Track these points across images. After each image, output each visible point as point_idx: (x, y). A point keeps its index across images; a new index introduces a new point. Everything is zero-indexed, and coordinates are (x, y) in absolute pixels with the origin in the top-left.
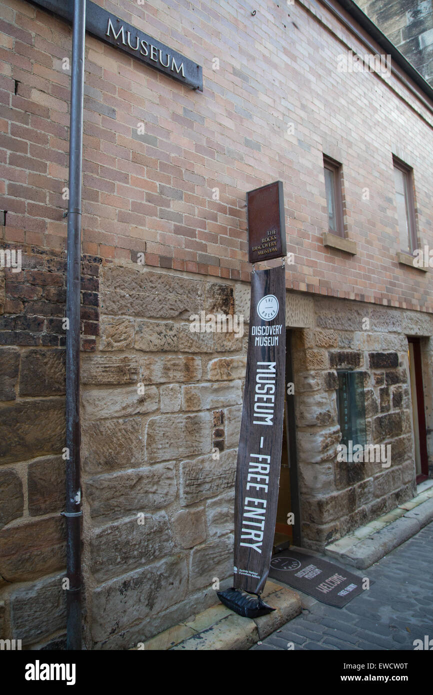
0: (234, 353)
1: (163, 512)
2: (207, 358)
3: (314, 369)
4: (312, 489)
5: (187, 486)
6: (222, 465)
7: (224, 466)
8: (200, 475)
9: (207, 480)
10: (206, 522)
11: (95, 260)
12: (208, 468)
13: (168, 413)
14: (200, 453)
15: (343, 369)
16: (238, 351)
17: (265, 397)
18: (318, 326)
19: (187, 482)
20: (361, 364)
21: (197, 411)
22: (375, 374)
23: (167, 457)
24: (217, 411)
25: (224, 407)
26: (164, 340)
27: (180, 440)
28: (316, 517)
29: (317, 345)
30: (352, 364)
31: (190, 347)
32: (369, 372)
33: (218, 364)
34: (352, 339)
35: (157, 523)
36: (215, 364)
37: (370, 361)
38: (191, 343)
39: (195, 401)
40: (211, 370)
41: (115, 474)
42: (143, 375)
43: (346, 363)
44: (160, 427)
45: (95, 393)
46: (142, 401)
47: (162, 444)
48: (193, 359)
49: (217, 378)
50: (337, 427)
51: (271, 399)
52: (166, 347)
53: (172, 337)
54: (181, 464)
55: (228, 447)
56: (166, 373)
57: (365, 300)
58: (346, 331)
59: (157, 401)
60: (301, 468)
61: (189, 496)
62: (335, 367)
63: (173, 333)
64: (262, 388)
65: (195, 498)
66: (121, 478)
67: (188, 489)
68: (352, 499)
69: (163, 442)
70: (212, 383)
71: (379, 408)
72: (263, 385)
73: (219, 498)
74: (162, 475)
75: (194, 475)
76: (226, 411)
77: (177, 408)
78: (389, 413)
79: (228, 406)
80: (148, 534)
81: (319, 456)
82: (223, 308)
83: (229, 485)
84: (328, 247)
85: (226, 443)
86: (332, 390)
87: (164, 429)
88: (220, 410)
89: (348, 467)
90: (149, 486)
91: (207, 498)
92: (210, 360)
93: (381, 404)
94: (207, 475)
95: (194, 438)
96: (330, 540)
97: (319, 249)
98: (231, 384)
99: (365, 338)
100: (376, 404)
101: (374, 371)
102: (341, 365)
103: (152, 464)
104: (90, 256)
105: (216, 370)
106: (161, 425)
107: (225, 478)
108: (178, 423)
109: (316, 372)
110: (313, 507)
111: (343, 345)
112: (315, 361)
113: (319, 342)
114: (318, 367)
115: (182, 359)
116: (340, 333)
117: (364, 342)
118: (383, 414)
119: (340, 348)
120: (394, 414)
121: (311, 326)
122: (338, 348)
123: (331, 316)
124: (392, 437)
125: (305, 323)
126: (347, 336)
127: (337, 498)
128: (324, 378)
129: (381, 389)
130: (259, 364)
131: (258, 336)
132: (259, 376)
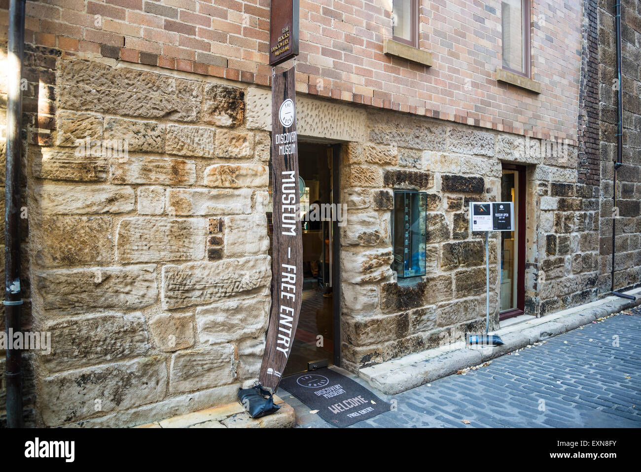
0: (243, 161)
1: (138, 314)
2: (204, 163)
3: (360, 186)
4: (352, 310)
5: (170, 290)
6: (218, 274)
7: (221, 274)
8: (189, 281)
9: (197, 287)
10: (195, 329)
11: (52, 52)
12: (200, 275)
13: (147, 215)
14: (189, 259)
15: (402, 189)
16: (248, 158)
18: (371, 140)
19: (171, 287)
20: (429, 185)
21: (187, 216)
22: (448, 198)
23: (144, 259)
24: (215, 218)
25: (224, 214)
26: (142, 140)
27: (161, 244)
28: (353, 339)
29: (366, 161)
30: (416, 185)
31: (179, 150)
32: (441, 195)
33: (217, 170)
34: (419, 158)
35: (128, 324)
36: (215, 169)
37: (443, 183)
38: (182, 146)
39: (184, 206)
40: (209, 175)
41: (75, 270)
42: (113, 174)
43: (407, 183)
44: (136, 228)
45: (51, 188)
46: (111, 201)
47: (138, 246)
48: (184, 163)
49: (216, 184)
50: (390, 249)
52: (145, 147)
53: (154, 137)
54: (163, 268)
55: (228, 256)
56: (146, 175)
57: (440, 117)
58: (412, 149)
59: (133, 201)
60: (343, 288)
61: (173, 301)
62: (391, 186)
63: (156, 133)
65: (180, 303)
66: (83, 275)
67: (171, 294)
68: (402, 325)
69: (140, 244)
70: (210, 189)
71: (452, 234)
73: (213, 305)
74: (138, 276)
75: (179, 281)
76: (226, 219)
77: (159, 211)
78: (466, 240)
79: (229, 214)
80: (116, 333)
81: (359, 276)
82: (229, 111)
83: (227, 295)
84: (389, 56)
85: (225, 251)
86: (385, 211)
87: (142, 231)
88: (219, 218)
89: (399, 291)
90: (121, 286)
91: (197, 305)
92: (209, 165)
93: (454, 229)
94: (197, 282)
95: (181, 243)
96: (366, 363)
97: (377, 57)
98: (237, 192)
99: (438, 158)
100: (447, 230)
101: (447, 195)
102: (399, 184)
103: (124, 265)
104: (44, 48)
105: (215, 176)
106: (137, 226)
107: (222, 287)
108: (161, 226)
109: (363, 189)
110: (351, 328)
111: (404, 163)
112: (363, 178)
113: (370, 158)
114: (367, 184)
115: (168, 162)
116: (403, 150)
117: (436, 162)
118: (457, 241)
119: (400, 166)
120: (473, 242)
121: (360, 140)
122: (397, 166)
123: (390, 131)
124: (468, 266)
125: (352, 135)
126: (412, 154)
127: (381, 321)
128: (374, 196)
129: (455, 215)
130: (284, 173)
131: (281, 145)
132: (284, 186)
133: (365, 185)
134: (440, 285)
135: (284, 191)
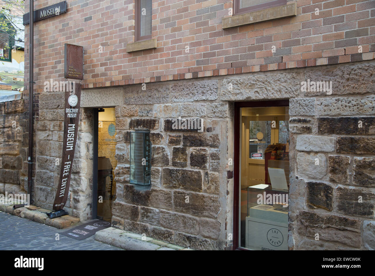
3: (119, 129)
13: (54, 141)
17: (71, 139)
18: (125, 104)
20: (156, 127)
22: (170, 136)
23: (53, 155)
29: (122, 115)
30: (147, 127)
32: (163, 134)
34: (151, 110)
35: (50, 175)
37: (165, 126)
38: (61, 117)
39: (61, 138)
41: (43, 156)
42: (48, 128)
43: (142, 126)
44: (52, 145)
45: (39, 132)
52: (53, 119)
56: (54, 127)
57: (161, 80)
58: (146, 105)
59: (52, 136)
62: (133, 128)
68: (134, 214)
71: (171, 162)
78: (184, 169)
80: (47, 177)
84: (130, 53)
86: (129, 143)
90: (50, 163)
93: (173, 159)
95: (60, 151)
97: (124, 57)
99: (162, 108)
100: (168, 158)
101: (168, 133)
102: (137, 127)
103: (50, 156)
111: (141, 114)
112: (120, 124)
113: (123, 113)
114: (121, 128)
115: (58, 123)
116: (141, 107)
117: (161, 111)
118: (175, 168)
119: (140, 116)
120: (190, 171)
121: (120, 105)
122: (138, 116)
123: (133, 96)
125: (116, 103)
126: (146, 108)
127: (123, 205)
128: (124, 135)
129: (174, 148)
130: (69, 125)
131: (69, 113)
132: (69, 130)
133: (120, 129)
134: (161, 197)
135: (69, 132)
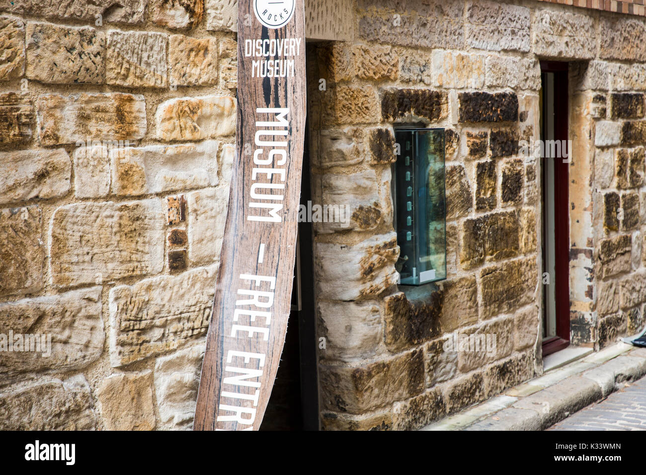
0: (205, 90)
1: (80, 378)
2: (154, 98)
3: (351, 123)
4: (342, 349)
5: (122, 331)
6: (183, 296)
7: (187, 297)
8: (145, 312)
9: (158, 322)
10: (154, 398)
12: (159, 301)
13: (87, 199)
14: (144, 272)
15: (406, 124)
16: (211, 85)
17: (269, 172)
18: (361, 37)
19: (124, 324)
20: (443, 114)
21: (140, 197)
22: (469, 135)
23: (87, 278)
24: (174, 196)
25: (185, 189)
26: (78, 62)
27: (109, 249)
28: (348, 401)
29: (357, 76)
30: (425, 115)
31: (125, 77)
32: (458, 130)
33: (175, 110)
34: (426, 65)
35: (70, 397)
36: (170, 110)
37: (461, 109)
38: (128, 70)
39: (135, 178)
40: (163, 121)
42: (42, 128)
43: (413, 113)
44: (74, 223)
46: (41, 176)
47: (78, 255)
48: (130, 100)
49: (176, 135)
50: (393, 236)
51: (280, 175)
53: (92, 56)
54: (112, 293)
55: (193, 263)
56: (84, 125)
58: (416, 48)
59: (69, 176)
60: (322, 311)
61: (127, 349)
62: (391, 119)
63: (95, 48)
64: (263, 157)
65: (136, 352)
66: (9, 314)
67: (124, 337)
69: (80, 251)
70: (165, 145)
71: (475, 202)
72: (267, 150)
73: (178, 354)
74: (79, 310)
75: (134, 313)
76: (190, 197)
77: (103, 191)
78: (494, 212)
79: (192, 189)
80: (56, 416)
81: (356, 287)
83: (196, 332)
85: (190, 255)
86: (384, 166)
87: (82, 228)
88: (179, 195)
89: (410, 310)
90: (57, 330)
91: (157, 355)
92: (161, 101)
93: (478, 192)
94: (157, 313)
95: (133, 245)
98: (199, 148)
99: (454, 61)
100: (469, 193)
101: (467, 129)
102: (402, 115)
103: (61, 291)
105: (172, 121)
106: (76, 220)
107: (188, 319)
108: (107, 217)
109: (355, 128)
110: (343, 383)
111: (407, 76)
112: (353, 108)
113: (362, 70)
114: (359, 120)
115: (110, 99)
116: (404, 52)
117: (452, 70)
119: (402, 82)
120: (503, 214)
121: (347, 38)
122: (399, 82)
124: (498, 258)
125: (337, 30)
126: (417, 58)
127: (388, 366)
128: (371, 141)
130: (259, 110)
131: (256, 59)
132: (258, 133)
133: (357, 121)
134: (462, 296)
135: (258, 142)
